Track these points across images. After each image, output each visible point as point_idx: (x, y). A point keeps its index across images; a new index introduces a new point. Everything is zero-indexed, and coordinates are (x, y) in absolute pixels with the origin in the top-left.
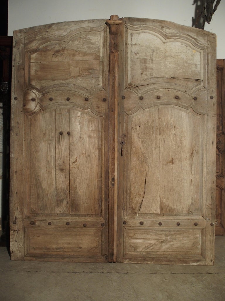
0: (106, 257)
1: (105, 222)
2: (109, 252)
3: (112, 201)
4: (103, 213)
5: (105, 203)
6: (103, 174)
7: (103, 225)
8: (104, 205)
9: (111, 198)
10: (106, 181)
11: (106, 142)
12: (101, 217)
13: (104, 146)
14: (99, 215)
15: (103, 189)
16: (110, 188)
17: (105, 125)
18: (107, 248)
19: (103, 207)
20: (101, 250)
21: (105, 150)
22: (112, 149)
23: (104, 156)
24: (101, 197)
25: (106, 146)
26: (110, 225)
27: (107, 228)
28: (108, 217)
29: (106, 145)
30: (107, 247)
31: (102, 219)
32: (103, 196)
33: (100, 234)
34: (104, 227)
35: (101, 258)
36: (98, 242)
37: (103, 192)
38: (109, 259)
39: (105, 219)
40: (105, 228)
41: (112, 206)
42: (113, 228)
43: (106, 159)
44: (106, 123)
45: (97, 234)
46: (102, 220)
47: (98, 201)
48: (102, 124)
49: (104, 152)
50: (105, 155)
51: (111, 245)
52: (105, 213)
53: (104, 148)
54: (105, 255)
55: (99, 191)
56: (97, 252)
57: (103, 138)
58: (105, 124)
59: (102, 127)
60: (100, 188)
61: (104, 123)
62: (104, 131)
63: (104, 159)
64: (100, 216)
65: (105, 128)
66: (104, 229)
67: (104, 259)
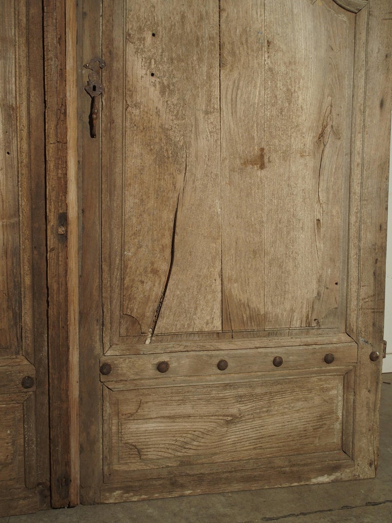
0: (41, 493)
1: (37, 371)
2: (53, 475)
3: (62, 296)
4: (28, 342)
5: (33, 306)
6: (24, 203)
7: (27, 383)
8: (30, 313)
9: (55, 286)
10: (36, 225)
11: (32, 80)
12: (20, 357)
13: (24, 96)
14: (13, 347)
15: (25, 257)
16: (52, 250)
17: (28, 20)
18: (47, 461)
19: (27, 319)
20: (23, 470)
21: (29, 113)
22: (55, 107)
23: (25, 133)
24: (18, 285)
25: (32, 99)
26: (56, 382)
27: (43, 393)
28: (46, 354)
29: (33, 93)
30: (47, 456)
31: (26, 362)
32: (28, 280)
33: (18, 415)
34: (34, 388)
35: (24, 499)
36: (13, 444)
37: (26, 268)
38: (56, 497)
39: (37, 363)
40: (35, 392)
41: (59, 314)
42: (67, 391)
43: (32, 147)
44: (32, 11)
45: (8, 417)
46: (24, 366)
47: (9, 299)
48: (17, 13)
49: (25, 121)
50: (29, 133)
51: (59, 448)
52: (35, 341)
53: (25, 104)
54: (39, 484)
55: (10, 264)
56: (10, 480)
57: (20, 67)
58: (27, 15)
59: (18, 24)
60: (13, 253)
61: (23, 9)
62: (23, 40)
63: (25, 146)
64: (17, 353)
65: (28, 28)
66: (33, 397)
67: (37, 499)
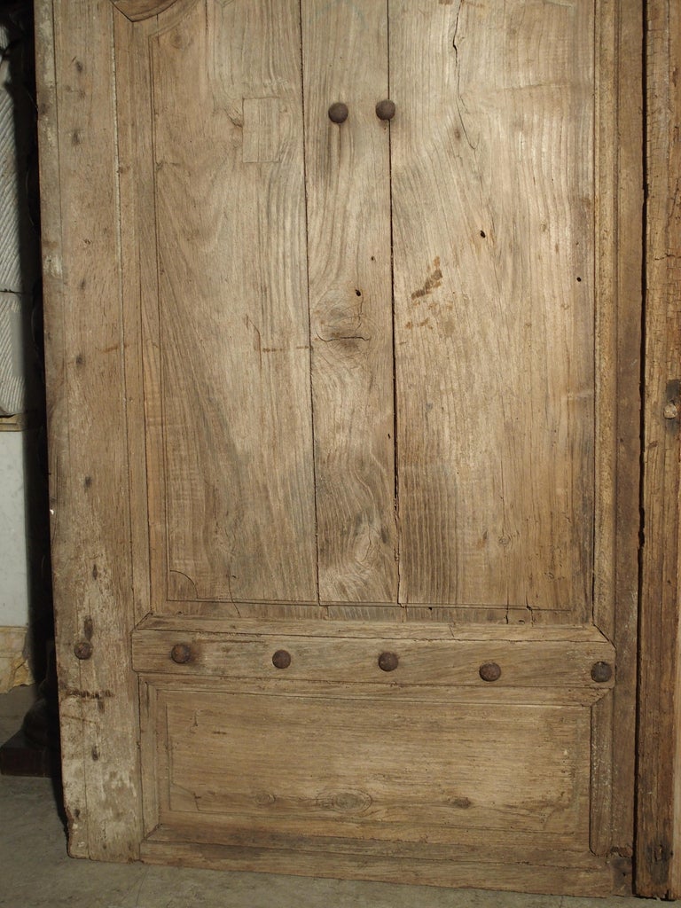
0: (617, 865)
1: (618, 654)
2: (641, 839)
3: (668, 528)
4: (604, 603)
5: (615, 543)
6: (605, 364)
7: (599, 672)
8: (609, 553)
9: (657, 509)
10: (624, 402)
11: (623, 152)
12: (589, 626)
13: (609, 181)
14: (579, 610)
15: (605, 456)
16: (654, 445)
17: (617, 48)
18: (630, 812)
19: (604, 564)
20: (586, 820)
21: (616, 208)
22: (665, 195)
23: (608, 244)
24: (590, 504)
25: (623, 183)
26: (652, 677)
27: (627, 693)
28: (634, 626)
29: (624, 172)
30: (631, 804)
31: (599, 637)
32: (607, 497)
33: (583, 725)
34: (611, 684)
35: (588, 870)
36: (573, 775)
37: (605, 476)
38: (644, 879)
39: (617, 640)
40: (613, 691)
41: (662, 557)
42: (672, 694)
43: (622, 266)
44: (625, 31)
45: (566, 727)
46: (595, 645)
47: (574, 529)
48: (598, 40)
49: (609, 223)
50: (616, 243)
51: (654, 793)
52: (616, 602)
53: (610, 193)
54: (614, 849)
55: (577, 469)
56: (565, 834)
57: (602, 130)
58: (617, 40)
59: (599, 57)
60: (585, 450)
61: (610, 31)
62: (609, 84)
63: (608, 266)
64: (585, 621)
65: (618, 64)
66: (609, 698)
67: (610, 875)
